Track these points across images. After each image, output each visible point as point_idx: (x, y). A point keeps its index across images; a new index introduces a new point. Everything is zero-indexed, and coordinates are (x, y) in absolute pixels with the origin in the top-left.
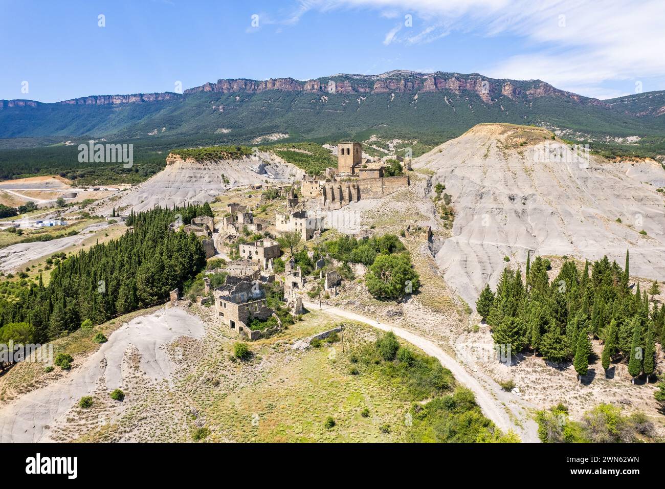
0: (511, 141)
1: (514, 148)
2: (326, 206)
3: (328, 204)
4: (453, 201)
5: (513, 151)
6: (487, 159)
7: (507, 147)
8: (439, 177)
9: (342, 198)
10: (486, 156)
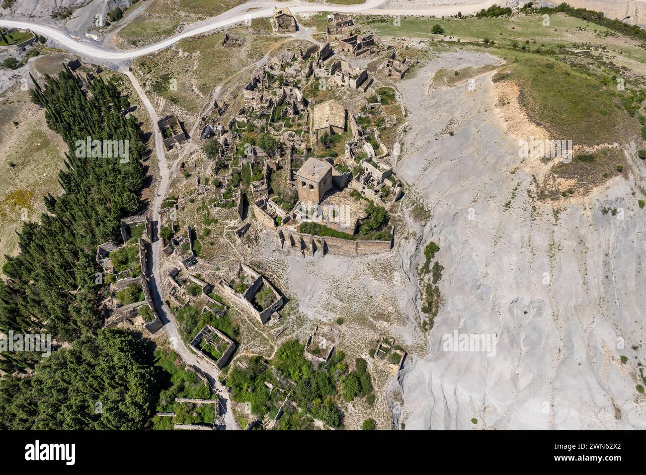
0: (551, 183)
1: (552, 199)
2: (285, 249)
3: (286, 247)
4: (443, 277)
5: (548, 206)
6: (507, 213)
7: (542, 196)
8: (435, 226)
9: (304, 246)
10: (508, 205)
